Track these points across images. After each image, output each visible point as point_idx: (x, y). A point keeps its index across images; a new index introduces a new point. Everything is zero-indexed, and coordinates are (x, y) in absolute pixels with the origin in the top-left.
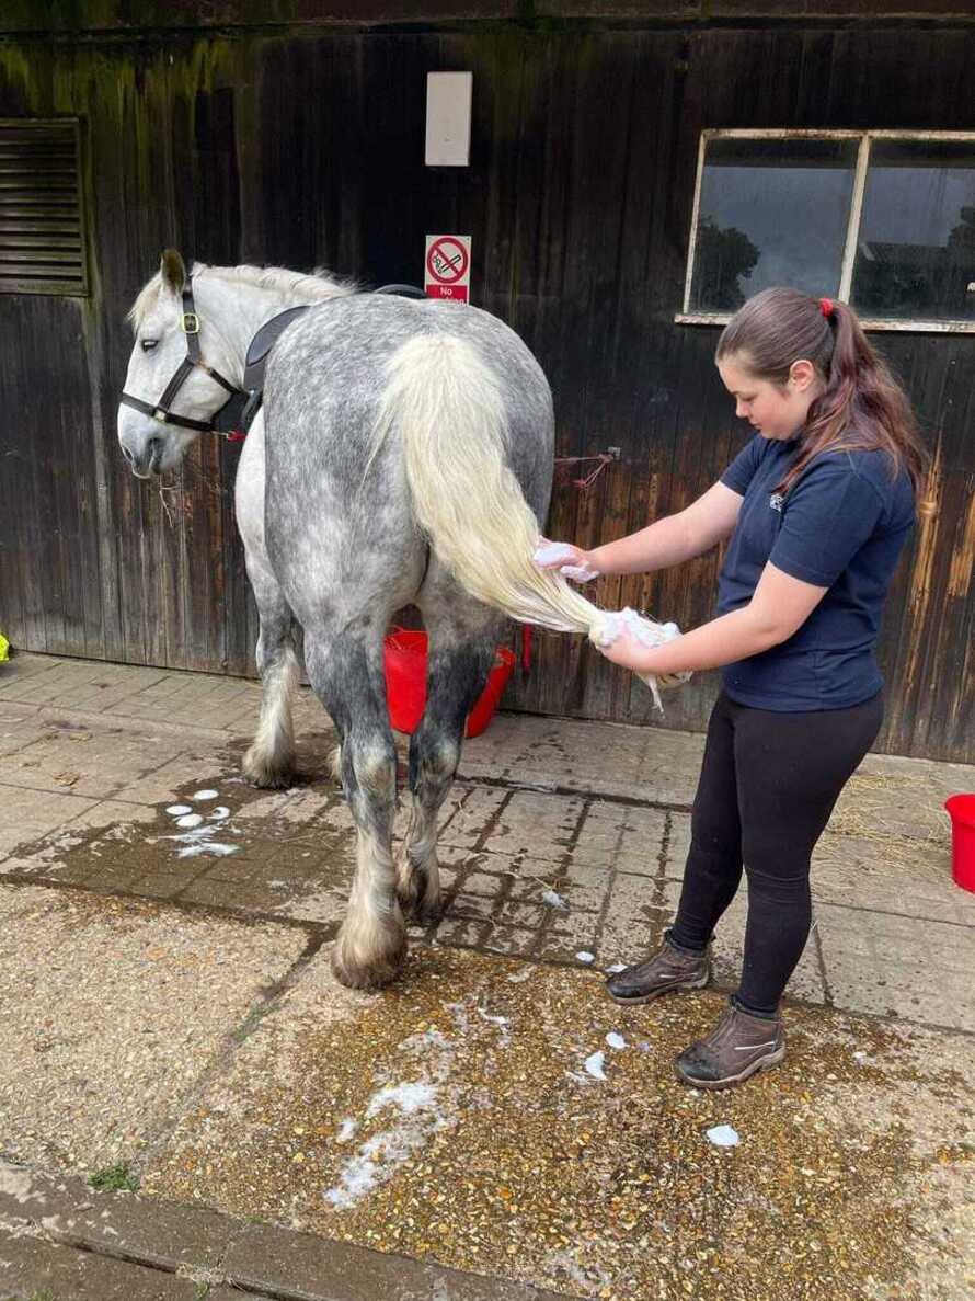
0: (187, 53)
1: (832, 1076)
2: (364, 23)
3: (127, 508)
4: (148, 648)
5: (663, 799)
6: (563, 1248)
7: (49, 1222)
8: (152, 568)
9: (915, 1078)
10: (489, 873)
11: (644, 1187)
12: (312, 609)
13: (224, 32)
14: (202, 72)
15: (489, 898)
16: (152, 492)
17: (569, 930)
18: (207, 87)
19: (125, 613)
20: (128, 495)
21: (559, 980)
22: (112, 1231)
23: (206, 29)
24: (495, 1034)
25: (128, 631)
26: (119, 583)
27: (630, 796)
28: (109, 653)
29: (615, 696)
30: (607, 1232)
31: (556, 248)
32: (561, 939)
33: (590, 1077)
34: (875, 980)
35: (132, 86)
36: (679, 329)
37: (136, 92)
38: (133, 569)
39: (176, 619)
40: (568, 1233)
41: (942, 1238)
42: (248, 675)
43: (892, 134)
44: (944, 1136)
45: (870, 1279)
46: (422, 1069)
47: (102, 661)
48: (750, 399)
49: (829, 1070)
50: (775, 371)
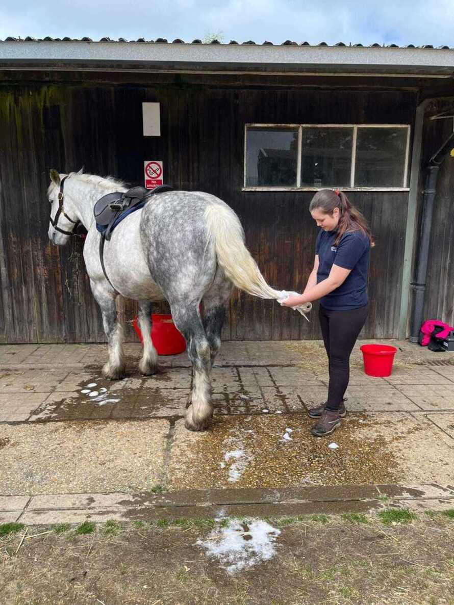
0: (38, 90)
1: (355, 427)
2: (114, 83)
3: (16, 277)
4: (28, 335)
5: (261, 364)
6: (304, 477)
7: (147, 503)
8: (29, 300)
9: (379, 424)
10: (217, 393)
11: (318, 461)
12: (180, 297)
13: (54, 84)
14: (45, 98)
15: (224, 400)
16: (28, 268)
17: (255, 404)
18: (48, 104)
19: (16, 321)
20: (16, 270)
21: (261, 418)
22: (169, 501)
23: (46, 82)
24: (251, 435)
25: (18, 328)
26: (13, 308)
27: (249, 364)
28: (9, 340)
29: (231, 331)
30: (314, 472)
31: (196, 165)
32: (254, 407)
33: (287, 440)
34: (356, 403)
35: (12, 104)
36: (243, 193)
37: (15, 106)
38: (19, 302)
39: (42, 322)
40: (303, 474)
41: (403, 457)
42: (76, 342)
43: (309, 126)
44: (392, 435)
45: (389, 468)
46: (234, 447)
47: (5, 344)
48: (322, 221)
49: (354, 426)
50: (330, 212)
